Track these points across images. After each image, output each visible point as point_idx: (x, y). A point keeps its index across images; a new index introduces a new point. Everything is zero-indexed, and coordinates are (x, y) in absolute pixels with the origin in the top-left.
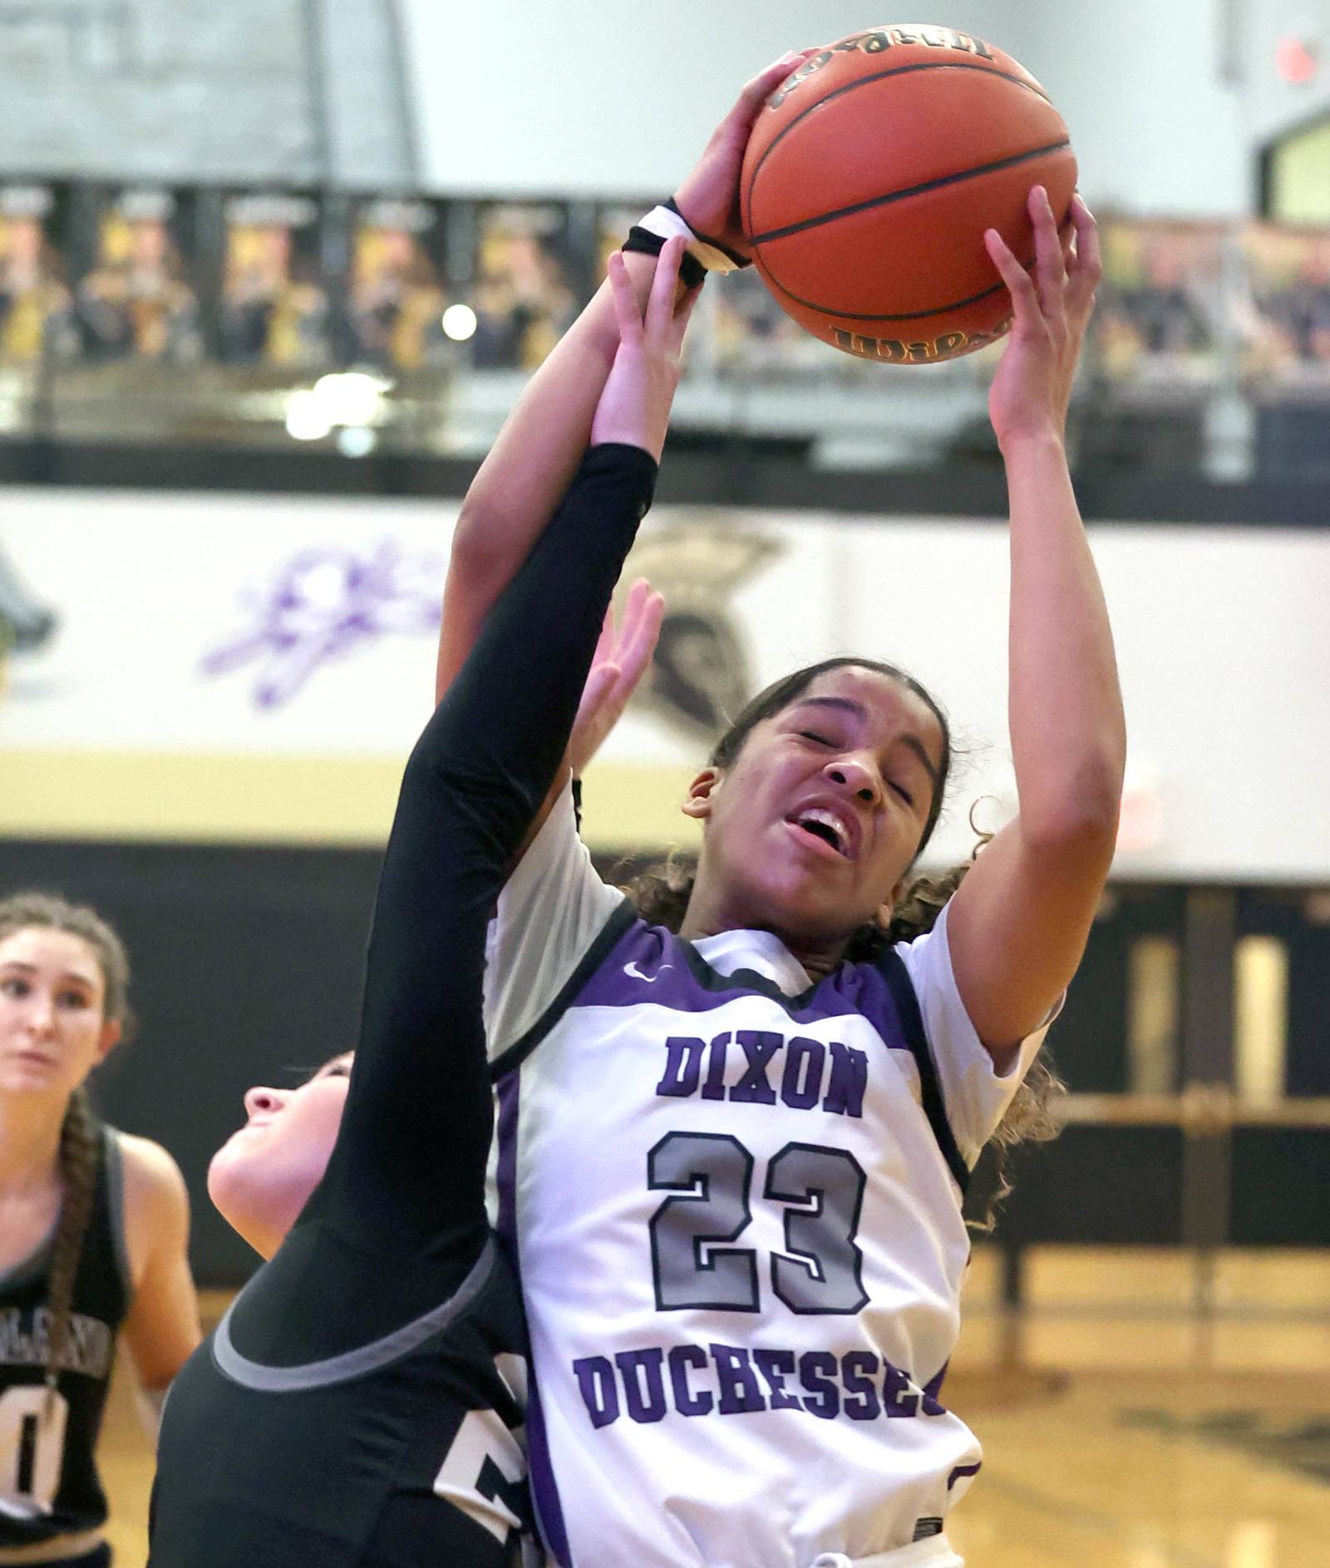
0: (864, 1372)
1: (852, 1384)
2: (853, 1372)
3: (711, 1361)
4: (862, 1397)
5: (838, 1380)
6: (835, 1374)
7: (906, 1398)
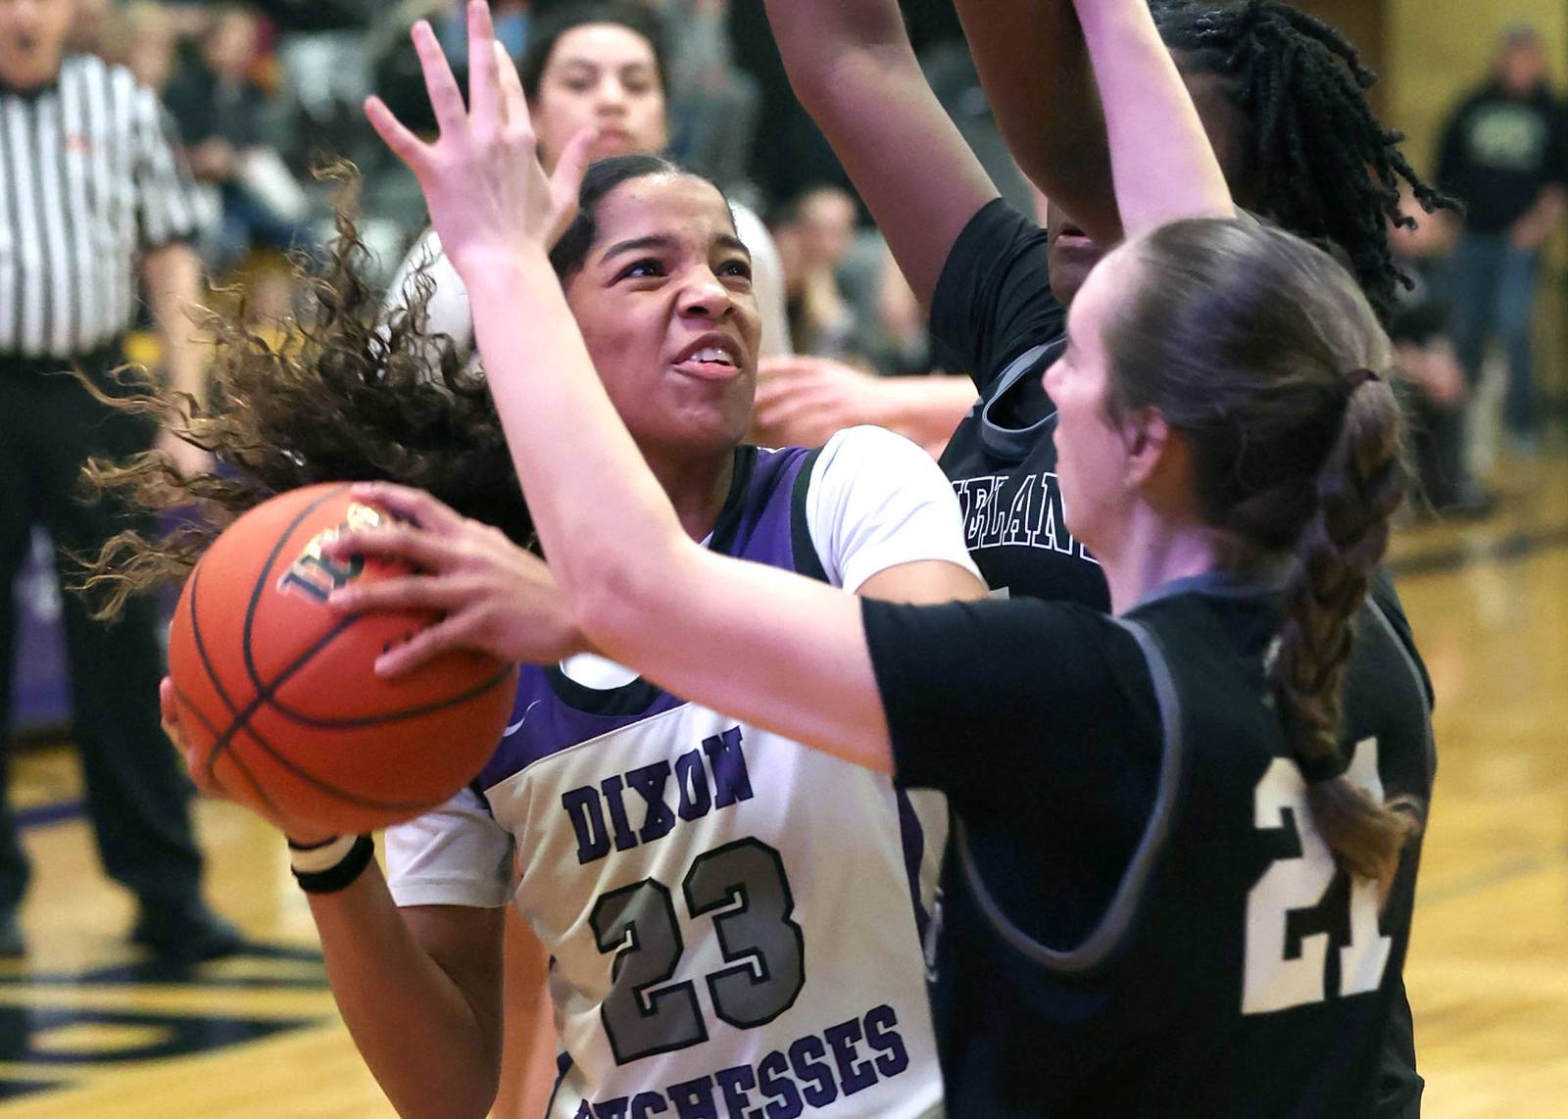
0: (813, 1058)
1: (805, 1073)
2: (803, 1060)
3: (671, 1104)
4: (816, 1083)
5: (790, 1074)
6: (786, 1069)
7: (860, 1066)
